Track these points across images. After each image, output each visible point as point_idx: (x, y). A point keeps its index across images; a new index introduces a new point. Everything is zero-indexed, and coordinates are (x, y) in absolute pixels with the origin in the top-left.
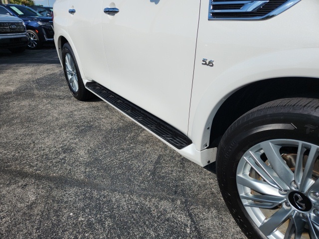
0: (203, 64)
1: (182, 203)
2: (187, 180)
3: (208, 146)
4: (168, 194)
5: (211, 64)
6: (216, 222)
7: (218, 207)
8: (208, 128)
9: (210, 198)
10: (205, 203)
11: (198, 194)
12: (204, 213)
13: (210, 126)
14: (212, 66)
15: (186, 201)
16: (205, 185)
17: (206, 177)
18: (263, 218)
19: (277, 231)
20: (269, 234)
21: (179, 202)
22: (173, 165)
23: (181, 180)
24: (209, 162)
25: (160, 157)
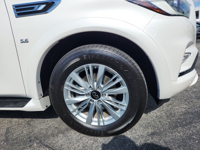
0: (21, 43)
1: (38, 143)
2: (36, 130)
3: (43, 95)
4: (25, 145)
5: (27, 41)
6: (64, 139)
7: (62, 132)
8: (39, 82)
9: (55, 131)
10: (54, 134)
11: (47, 133)
12: (55, 140)
13: (40, 80)
14: (28, 42)
15: (40, 142)
16: (49, 127)
17: (49, 122)
18: (86, 116)
19: (94, 118)
20: (91, 123)
21: (35, 145)
22: (21, 128)
23: (32, 133)
24: (47, 106)
25: (8, 129)
